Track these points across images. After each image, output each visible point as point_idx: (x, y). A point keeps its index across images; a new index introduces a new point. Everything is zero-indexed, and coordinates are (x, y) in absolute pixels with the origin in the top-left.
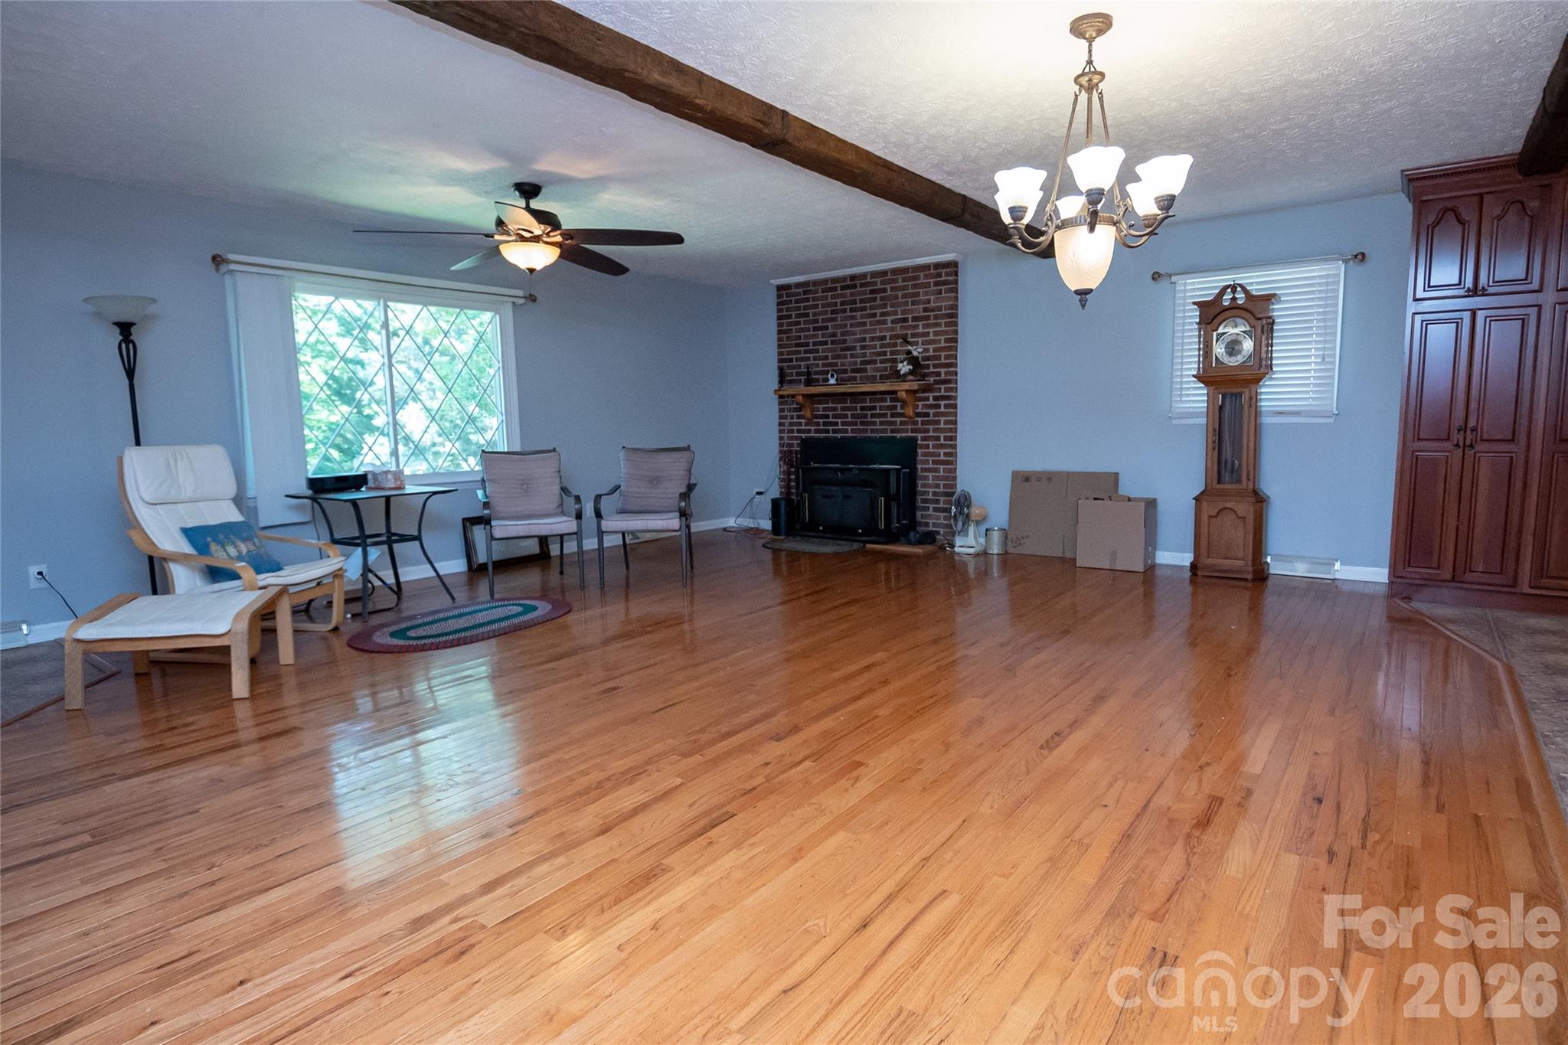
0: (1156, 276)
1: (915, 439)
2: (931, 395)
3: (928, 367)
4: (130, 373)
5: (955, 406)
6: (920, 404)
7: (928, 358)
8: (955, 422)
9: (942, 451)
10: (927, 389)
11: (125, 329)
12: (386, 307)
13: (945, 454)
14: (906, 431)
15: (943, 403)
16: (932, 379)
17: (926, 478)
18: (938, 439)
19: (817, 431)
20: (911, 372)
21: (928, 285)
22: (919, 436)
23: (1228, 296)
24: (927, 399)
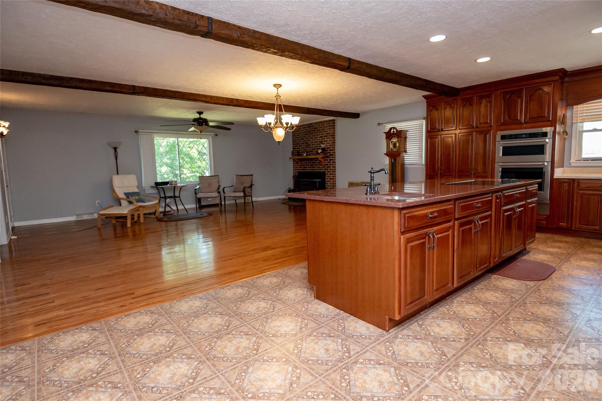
0: (379, 124)
1: (325, 172)
2: (329, 159)
3: (327, 150)
4: (116, 159)
5: (335, 162)
6: (326, 161)
7: (327, 148)
8: (335, 167)
9: (331, 176)
10: (327, 157)
11: (115, 149)
12: (178, 139)
13: (333, 177)
14: (323, 169)
15: (331, 161)
16: (329, 154)
17: (328, 184)
18: (330, 172)
19: (302, 170)
20: (321, 152)
21: (327, 127)
22: (326, 171)
23: (392, 131)
24: (327, 160)
